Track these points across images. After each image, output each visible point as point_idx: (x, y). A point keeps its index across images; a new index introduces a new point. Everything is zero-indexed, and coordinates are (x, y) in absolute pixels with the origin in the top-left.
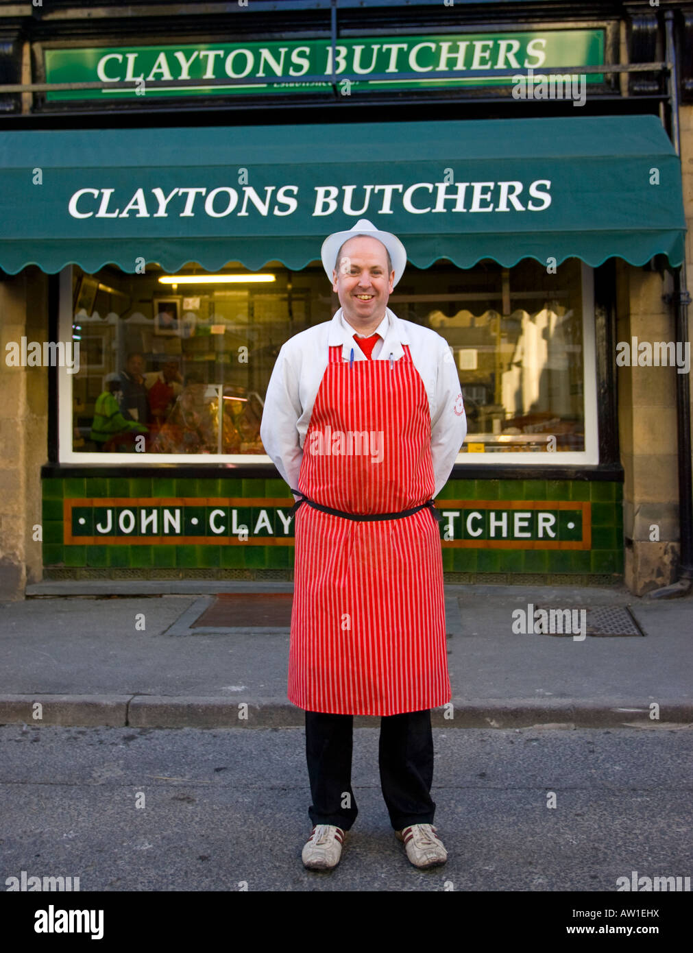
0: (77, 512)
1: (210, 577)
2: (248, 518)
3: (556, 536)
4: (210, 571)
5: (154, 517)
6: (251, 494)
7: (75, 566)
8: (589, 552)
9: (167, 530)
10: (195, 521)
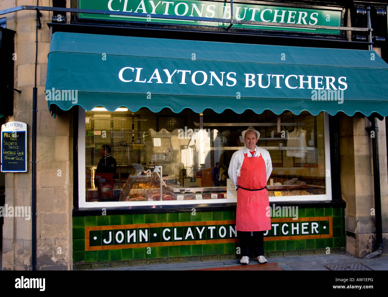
0: (92, 234)
1: (163, 262)
2: (182, 232)
3: (319, 232)
4: (163, 259)
5: (134, 234)
6: (184, 220)
7: (91, 262)
8: (332, 239)
9: (141, 240)
10: (155, 235)
